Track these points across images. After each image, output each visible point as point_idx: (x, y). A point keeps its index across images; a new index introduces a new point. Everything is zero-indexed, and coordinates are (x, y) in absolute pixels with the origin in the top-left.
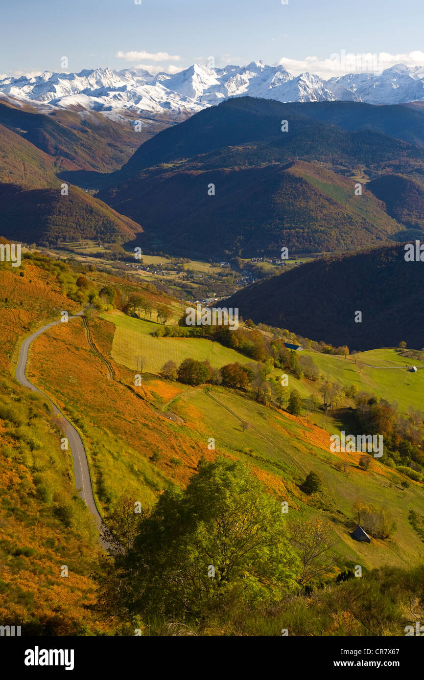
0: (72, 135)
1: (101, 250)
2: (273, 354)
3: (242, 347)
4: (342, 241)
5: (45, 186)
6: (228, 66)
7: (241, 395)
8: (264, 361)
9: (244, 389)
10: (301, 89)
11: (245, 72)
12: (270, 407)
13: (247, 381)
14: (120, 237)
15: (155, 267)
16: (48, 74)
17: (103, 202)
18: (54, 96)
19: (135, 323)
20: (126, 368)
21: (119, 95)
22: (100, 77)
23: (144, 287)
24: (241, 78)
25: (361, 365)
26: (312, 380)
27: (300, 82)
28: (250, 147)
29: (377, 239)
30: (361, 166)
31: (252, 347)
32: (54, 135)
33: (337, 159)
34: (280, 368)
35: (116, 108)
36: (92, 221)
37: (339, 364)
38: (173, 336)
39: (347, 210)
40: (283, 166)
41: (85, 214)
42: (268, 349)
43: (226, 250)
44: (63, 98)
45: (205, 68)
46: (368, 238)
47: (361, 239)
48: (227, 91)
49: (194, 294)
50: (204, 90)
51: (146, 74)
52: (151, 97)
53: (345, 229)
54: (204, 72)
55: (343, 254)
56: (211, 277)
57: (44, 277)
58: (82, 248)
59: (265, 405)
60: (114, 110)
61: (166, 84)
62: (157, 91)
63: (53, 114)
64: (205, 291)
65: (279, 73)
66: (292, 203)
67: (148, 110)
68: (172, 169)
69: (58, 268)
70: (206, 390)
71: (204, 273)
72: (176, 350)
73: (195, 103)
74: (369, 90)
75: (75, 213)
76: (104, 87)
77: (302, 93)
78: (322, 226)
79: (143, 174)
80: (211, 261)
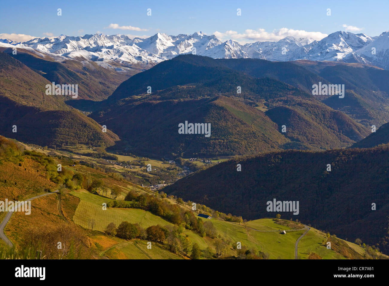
0: (76, 76)
1: (91, 151)
2: (186, 220)
3: (165, 215)
4: (249, 148)
5: (56, 109)
6: (180, 35)
7: (160, 247)
8: (179, 225)
9: (162, 242)
10: (226, 50)
11: (191, 39)
12: (179, 255)
13: (164, 237)
14: (104, 143)
15: (126, 163)
16: (63, 36)
17: (94, 120)
18: (66, 51)
19: (95, 198)
20: (81, 227)
21: (109, 51)
22: (97, 39)
23: (110, 175)
24: (188, 42)
25: (249, 229)
26: (212, 238)
27: (226, 46)
28: (191, 86)
29: (271, 147)
30: (263, 100)
31: (171, 215)
32: (64, 76)
33: (247, 95)
34: (190, 229)
35: (106, 59)
36: (85, 132)
37: (234, 228)
38: (119, 207)
39: (252, 128)
40: (211, 98)
41: (81, 128)
42: (182, 217)
43: (173, 153)
44: (72, 52)
45: (165, 35)
46: (266, 147)
47: (261, 147)
48: (179, 50)
49: (150, 181)
50: (164, 49)
51: (127, 38)
52: (129, 53)
53: (251, 140)
54: (164, 38)
55: (247, 157)
56: (162, 170)
57: (36, 167)
58: (78, 150)
59: (175, 253)
60: (105, 61)
61: (139, 45)
62: (133, 49)
63: (65, 62)
64: (157, 179)
65: (212, 40)
66: (217, 123)
67: (127, 61)
68: (140, 99)
69: (47, 161)
70: (135, 243)
71: (158, 167)
72: (120, 217)
73: (158, 58)
74: (270, 52)
75: (74, 126)
76: (99, 46)
77: (227, 53)
78: (236, 138)
79: (121, 102)
80: (163, 159)
